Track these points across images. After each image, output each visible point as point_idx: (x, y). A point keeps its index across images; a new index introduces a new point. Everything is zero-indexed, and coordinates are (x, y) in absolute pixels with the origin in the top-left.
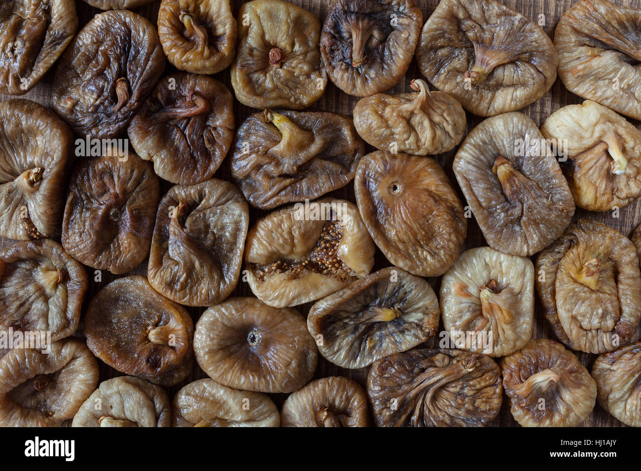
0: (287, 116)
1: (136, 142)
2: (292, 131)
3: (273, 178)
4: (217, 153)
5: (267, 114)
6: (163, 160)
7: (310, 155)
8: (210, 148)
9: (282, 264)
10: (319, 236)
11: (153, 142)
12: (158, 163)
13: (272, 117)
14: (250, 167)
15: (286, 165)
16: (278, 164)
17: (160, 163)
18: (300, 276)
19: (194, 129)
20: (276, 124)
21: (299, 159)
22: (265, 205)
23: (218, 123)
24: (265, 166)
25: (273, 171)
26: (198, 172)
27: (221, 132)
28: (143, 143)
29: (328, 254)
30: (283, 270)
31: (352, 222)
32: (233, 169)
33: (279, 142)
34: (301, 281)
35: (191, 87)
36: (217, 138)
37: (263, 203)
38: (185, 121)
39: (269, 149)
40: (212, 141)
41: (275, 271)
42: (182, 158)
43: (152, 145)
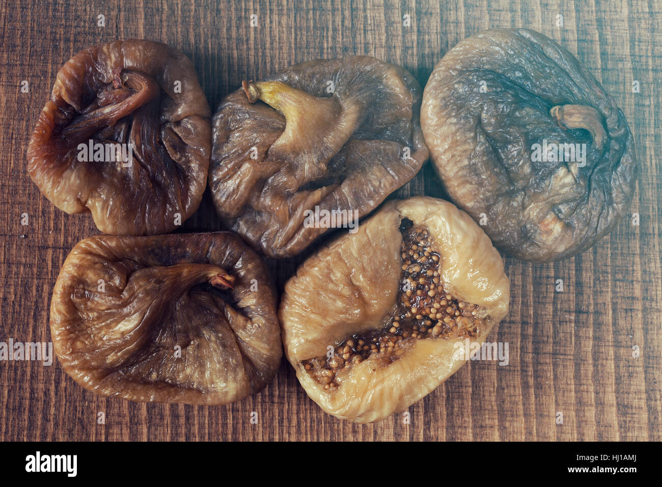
0: (285, 82)
1: (50, 185)
2: (300, 102)
3: (290, 195)
4: (194, 165)
5: (247, 87)
6: (105, 202)
7: (343, 136)
8: (180, 159)
9: (356, 344)
10: (399, 271)
11: (79, 177)
12: (99, 210)
13: (258, 90)
14: (245, 188)
15: (307, 167)
16: (292, 169)
17: (103, 209)
18: (399, 353)
19: (143, 135)
20: (268, 101)
21: (327, 148)
22: (289, 247)
23: (180, 111)
24: (270, 180)
25: (286, 183)
26: (173, 206)
27: (189, 126)
28: (62, 183)
29: (426, 294)
30: (364, 355)
31: (447, 225)
32: (217, 201)
33: (283, 130)
34: (404, 362)
35: (115, 63)
36: (187, 138)
37: (286, 245)
38: (123, 126)
39: (270, 146)
40: (181, 146)
41: (350, 360)
42: (137, 190)
43: (78, 182)
